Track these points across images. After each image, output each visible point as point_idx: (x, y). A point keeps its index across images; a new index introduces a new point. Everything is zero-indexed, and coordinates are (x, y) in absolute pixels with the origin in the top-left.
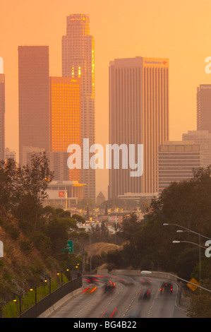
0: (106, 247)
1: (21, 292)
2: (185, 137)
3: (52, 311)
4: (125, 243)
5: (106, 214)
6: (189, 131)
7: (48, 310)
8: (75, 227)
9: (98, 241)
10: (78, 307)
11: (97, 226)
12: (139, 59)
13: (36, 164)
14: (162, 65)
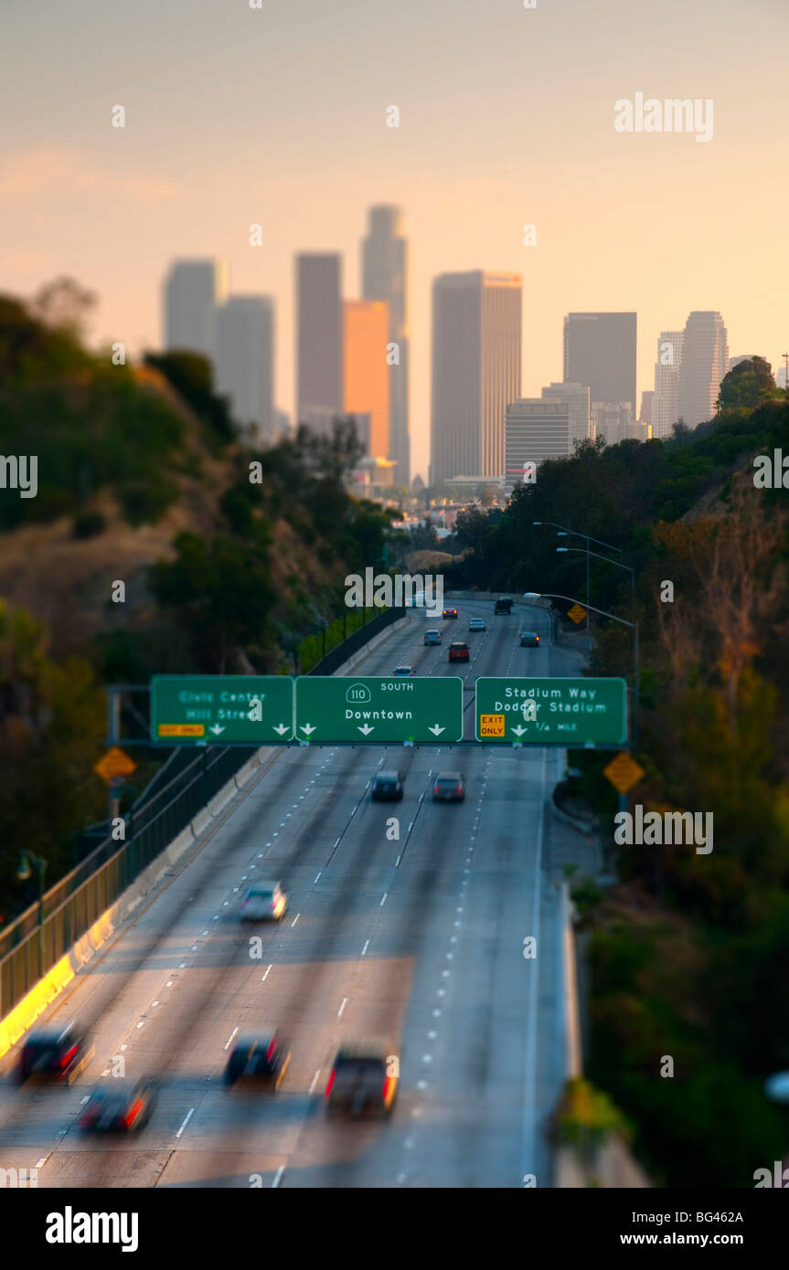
0: (434, 557)
1: (323, 623)
2: (545, 391)
3: (367, 652)
4: (466, 551)
5: (428, 507)
6: (552, 384)
7: (361, 650)
8: (389, 526)
9: (420, 548)
10: (403, 646)
11: (420, 525)
12: (478, 275)
13: (339, 431)
14: (511, 284)
